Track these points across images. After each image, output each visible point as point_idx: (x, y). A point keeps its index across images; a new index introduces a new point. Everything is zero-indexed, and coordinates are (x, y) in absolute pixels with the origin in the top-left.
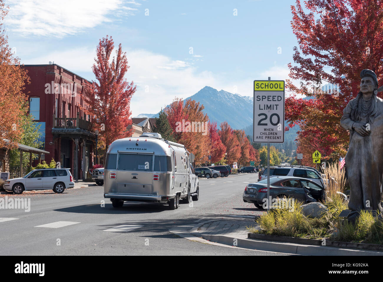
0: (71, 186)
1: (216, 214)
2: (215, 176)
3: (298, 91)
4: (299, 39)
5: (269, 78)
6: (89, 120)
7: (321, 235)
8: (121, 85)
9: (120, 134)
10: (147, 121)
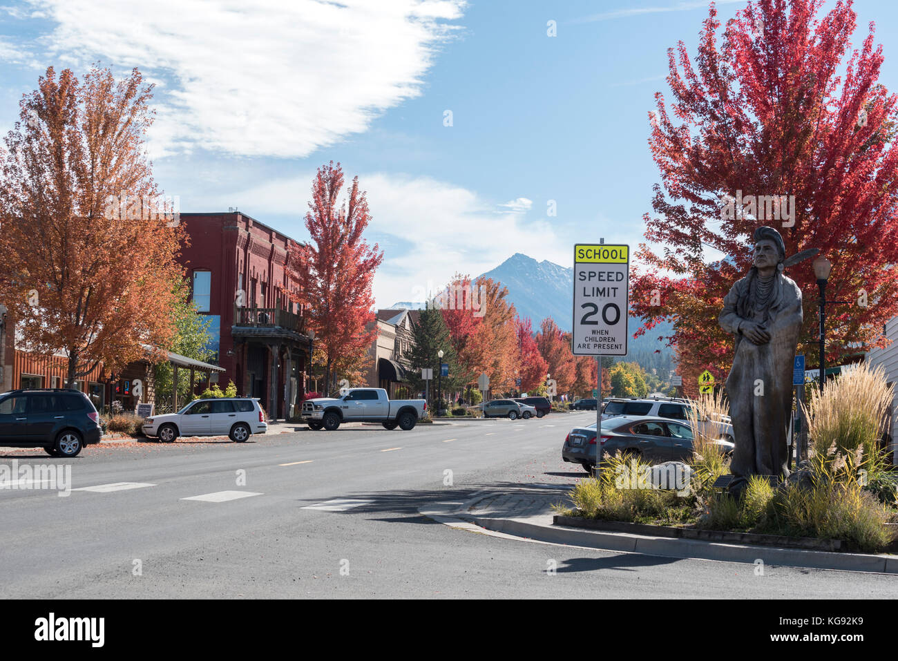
0: (261, 429)
1: (512, 481)
2: (528, 415)
3: (660, 264)
4: (663, 171)
5: (602, 240)
6: (299, 312)
7: (681, 520)
8: (355, 250)
9: (352, 339)
10: (405, 314)
